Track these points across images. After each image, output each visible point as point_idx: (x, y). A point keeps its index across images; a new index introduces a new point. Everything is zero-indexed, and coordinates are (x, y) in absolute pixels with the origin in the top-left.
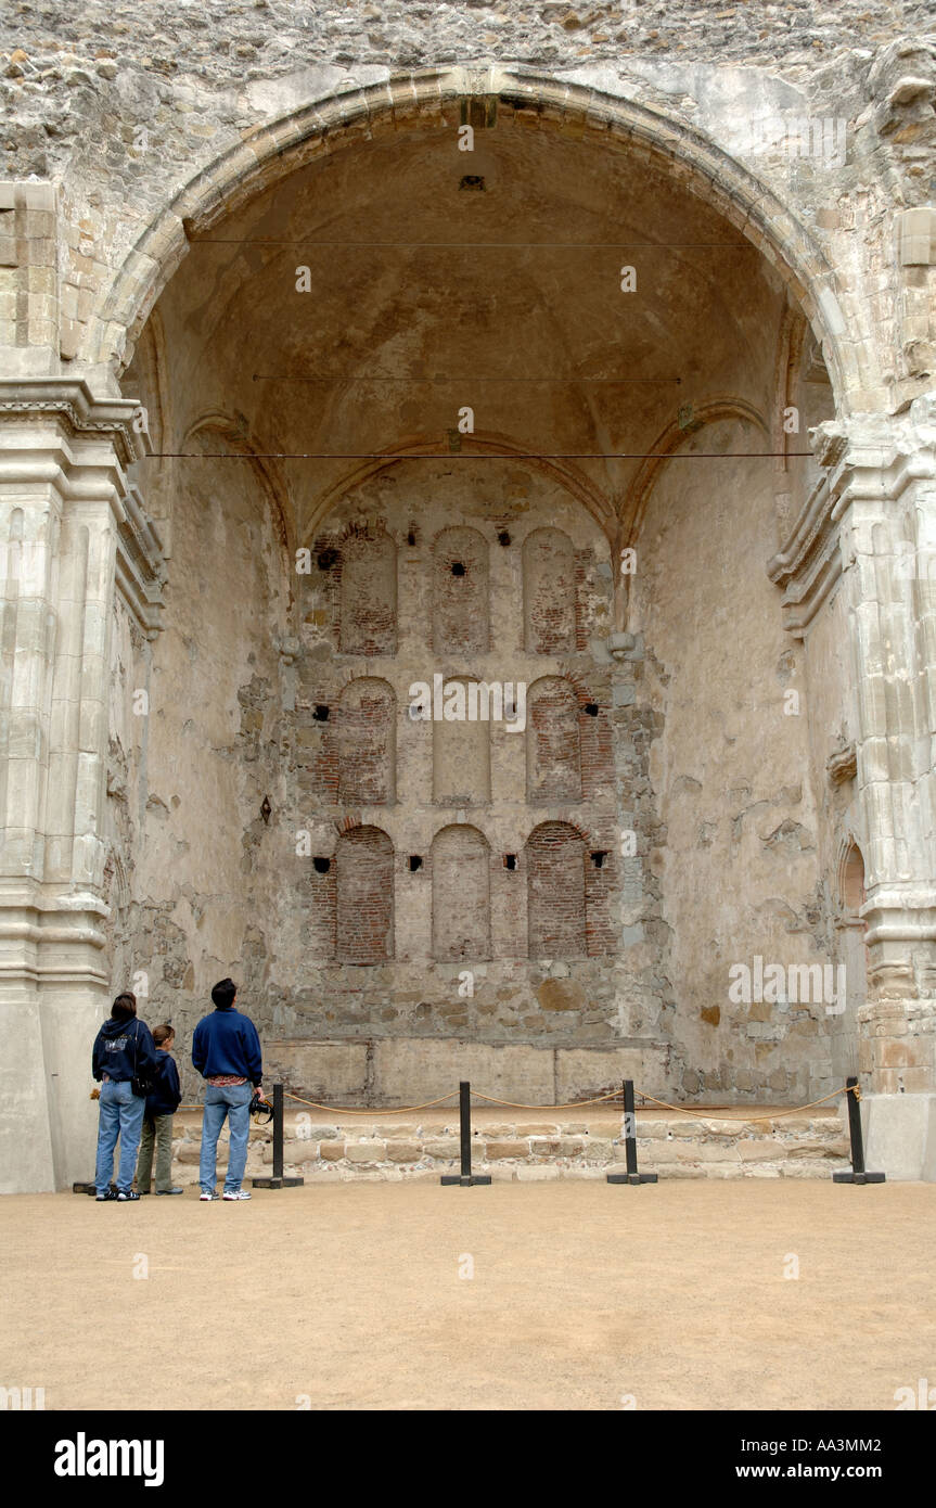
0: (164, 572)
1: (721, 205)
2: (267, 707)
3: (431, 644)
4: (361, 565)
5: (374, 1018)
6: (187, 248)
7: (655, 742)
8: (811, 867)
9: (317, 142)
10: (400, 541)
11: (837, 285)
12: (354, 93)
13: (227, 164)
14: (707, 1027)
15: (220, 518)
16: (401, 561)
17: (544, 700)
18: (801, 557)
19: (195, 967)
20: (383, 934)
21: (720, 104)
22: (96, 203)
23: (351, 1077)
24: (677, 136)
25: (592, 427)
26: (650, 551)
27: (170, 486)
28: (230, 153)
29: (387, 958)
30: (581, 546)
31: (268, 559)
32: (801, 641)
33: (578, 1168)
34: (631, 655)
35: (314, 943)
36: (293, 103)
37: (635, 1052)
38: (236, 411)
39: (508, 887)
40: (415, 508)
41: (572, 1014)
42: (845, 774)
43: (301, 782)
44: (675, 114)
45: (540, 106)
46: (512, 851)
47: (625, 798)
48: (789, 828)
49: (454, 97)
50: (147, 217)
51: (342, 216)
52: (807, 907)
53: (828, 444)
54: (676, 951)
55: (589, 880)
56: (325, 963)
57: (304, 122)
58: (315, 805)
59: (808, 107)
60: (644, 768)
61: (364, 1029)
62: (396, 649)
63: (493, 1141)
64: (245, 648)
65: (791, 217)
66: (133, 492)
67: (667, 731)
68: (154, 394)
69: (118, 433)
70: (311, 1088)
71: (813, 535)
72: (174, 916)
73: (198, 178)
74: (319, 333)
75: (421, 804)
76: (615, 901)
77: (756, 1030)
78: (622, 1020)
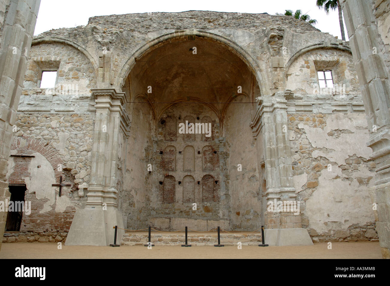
0: (130, 125)
1: (239, 55)
2: (150, 151)
3: (183, 139)
4: (170, 124)
5: (171, 213)
6: (135, 63)
7: (228, 159)
8: (257, 184)
9: (161, 43)
10: (177, 118)
11: (261, 71)
12: (168, 34)
13: (143, 47)
14: (237, 216)
15: (142, 114)
16: (177, 123)
17: (206, 150)
18: (255, 123)
19: (135, 203)
20: (173, 197)
21: (238, 37)
22: (118, 55)
23: (166, 225)
24: (230, 42)
25: (216, 96)
26: (227, 121)
27: (132, 108)
28: (144, 46)
29: (174, 202)
30: (213, 120)
31: (151, 122)
32: (256, 139)
33: (209, 244)
34: (223, 142)
35: (159, 198)
36: (156, 36)
37: (223, 221)
38: (145, 93)
39: (198, 188)
40: (181, 112)
41: (211, 213)
42: (263, 166)
43: (157, 166)
44: (229, 38)
45: (204, 37)
46: (199, 180)
47: (222, 170)
48: (253, 176)
49: (187, 35)
50: (128, 58)
51: (166, 56)
52: (257, 192)
53: (259, 101)
54: (231, 201)
55: (214, 186)
56: (161, 202)
57: (158, 40)
58: (160, 171)
59: (254, 38)
60: (226, 164)
61: (169, 216)
62: (176, 140)
63: (192, 238)
64: (146, 140)
65: (252, 58)
66: (124, 110)
67: (230, 156)
68: (129, 90)
69: (121, 99)
70: (158, 227)
71: (258, 118)
72: (131, 193)
73: (138, 50)
74: (162, 78)
75: (181, 171)
76: (220, 191)
77: (247, 216)
78: (221, 215)
